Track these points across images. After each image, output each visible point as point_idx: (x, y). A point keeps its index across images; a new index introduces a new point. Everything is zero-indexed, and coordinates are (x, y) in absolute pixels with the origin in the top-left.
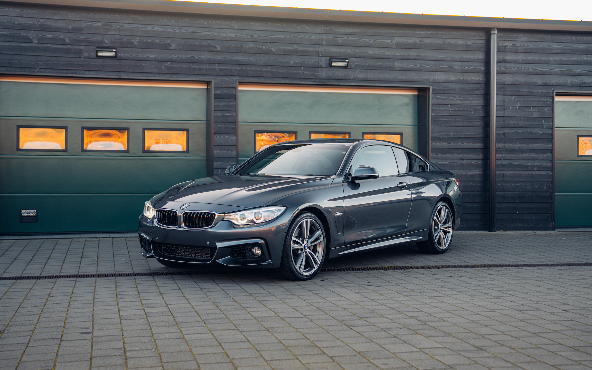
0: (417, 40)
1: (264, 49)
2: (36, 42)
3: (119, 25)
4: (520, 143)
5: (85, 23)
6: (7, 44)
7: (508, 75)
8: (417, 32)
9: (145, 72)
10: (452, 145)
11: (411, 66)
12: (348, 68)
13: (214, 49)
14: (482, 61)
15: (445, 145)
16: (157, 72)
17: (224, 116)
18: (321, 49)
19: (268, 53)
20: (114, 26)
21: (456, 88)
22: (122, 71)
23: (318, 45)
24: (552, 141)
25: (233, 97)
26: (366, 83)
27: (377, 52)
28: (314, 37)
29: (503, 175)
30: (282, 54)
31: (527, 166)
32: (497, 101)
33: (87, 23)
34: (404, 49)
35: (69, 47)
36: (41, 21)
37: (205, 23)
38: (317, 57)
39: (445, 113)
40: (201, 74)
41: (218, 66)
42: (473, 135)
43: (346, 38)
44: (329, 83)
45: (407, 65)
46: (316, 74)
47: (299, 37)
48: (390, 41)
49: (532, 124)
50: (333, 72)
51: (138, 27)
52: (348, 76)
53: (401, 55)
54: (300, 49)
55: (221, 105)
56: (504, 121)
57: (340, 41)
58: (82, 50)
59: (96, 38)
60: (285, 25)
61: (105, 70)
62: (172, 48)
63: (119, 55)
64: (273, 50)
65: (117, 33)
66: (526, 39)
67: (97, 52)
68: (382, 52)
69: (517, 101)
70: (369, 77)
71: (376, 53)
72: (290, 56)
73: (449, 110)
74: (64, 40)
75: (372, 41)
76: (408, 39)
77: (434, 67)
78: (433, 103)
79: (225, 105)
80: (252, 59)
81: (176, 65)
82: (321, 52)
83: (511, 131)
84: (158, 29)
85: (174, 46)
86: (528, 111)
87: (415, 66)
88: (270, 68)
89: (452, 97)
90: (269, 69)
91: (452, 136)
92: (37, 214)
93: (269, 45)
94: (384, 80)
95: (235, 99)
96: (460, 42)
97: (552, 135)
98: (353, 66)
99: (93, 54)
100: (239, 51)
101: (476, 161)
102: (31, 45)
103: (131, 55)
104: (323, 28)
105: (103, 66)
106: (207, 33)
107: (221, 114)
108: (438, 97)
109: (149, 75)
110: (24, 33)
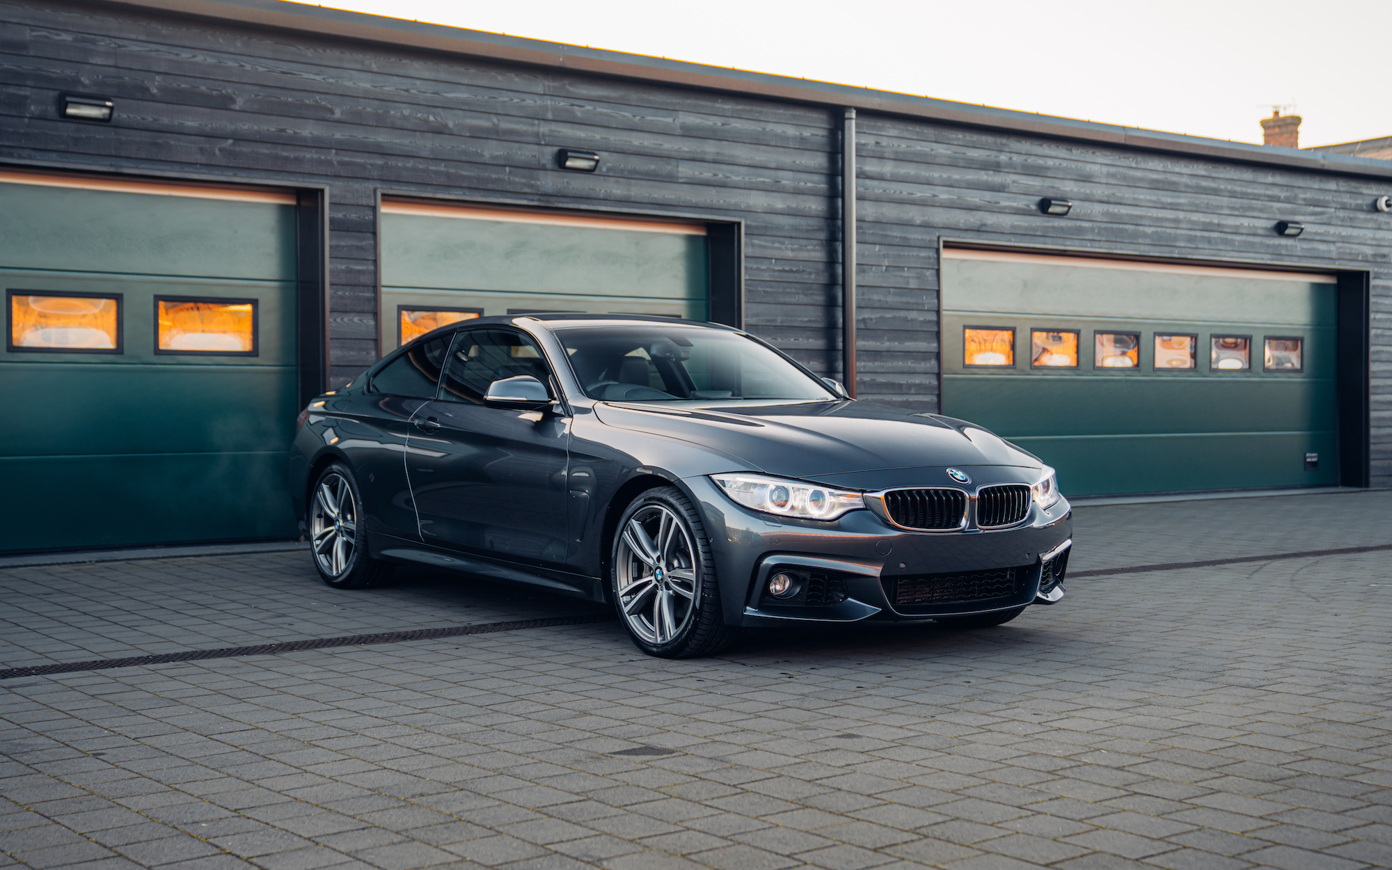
0: (718, 122)
1: (432, 122)
3: (115, 43)
4: (889, 340)
5: (32, 30)
7: (870, 202)
8: (717, 105)
9: (176, 160)
10: (780, 342)
11: (707, 175)
12: (596, 172)
13: (328, 116)
14: (822, 171)
16: (204, 162)
17: (349, 271)
18: (544, 129)
19: (439, 131)
20: (103, 44)
21: (785, 225)
22: (123, 154)
23: (538, 119)
24: (938, 335)
25: (371, 229)
26: (627, 207)
27: (646, 141)
28: (529, 102)
30: (468, 134)
31: (901, 386)
33: (38, 31)
34: (694, 139)
37: (308, 52)
38: (536, 147)
39: (766, 276)
40: (302, 171)
42: (810, 321)
43: (591, 108)
44: (560, 206)
45: (701, 174)
46: (533, 182)
47: (501, 99)
48: (670, 120)
49: (908, 303)
50: (566, 180)
51: (158, 51)
52: (594, 190)
53: (690, 152)
54: (505, 125)
55: (343, 247)
57: (579, 114)
58: (26, 97)
59: (59, 71)
60: (472, 71)
61: (81, 151)
62: (237, 108)
63: (115, 114)
64: (451, 124)
65: (111, 62)
66: (896, 132)
67: (65, 105)
68: (655, 142)
69: (884, 255)
70: (633, 194)
71: (646, 143)
72: (482, 141)
73: (774, 271)
75: (638, 118)
76: (702, 118)
77: (747, 179)
78: (748, 255)
79: (352, 246)
80: (406, 141)
81: (245, 148)
82: (544, 135)
83: (875, 315)
84: (205, 60)
85: (242, 102)
86: (901, 276)
87: (714, 175)
88: (443, 165)
89: (779, 242)
91: (779, 324)
93: (442, 114)
94: (661, 202)
95: (371, 234)
96: (791, 131)
97: (938, 323)
99: (54, 111)
100: (381, 122)
103: (143, 119)
104: (546, 83)
105: (76, 141)
106: (312, 77)
107: (343, 267)
108: (756, 242)
109: (186, 169)
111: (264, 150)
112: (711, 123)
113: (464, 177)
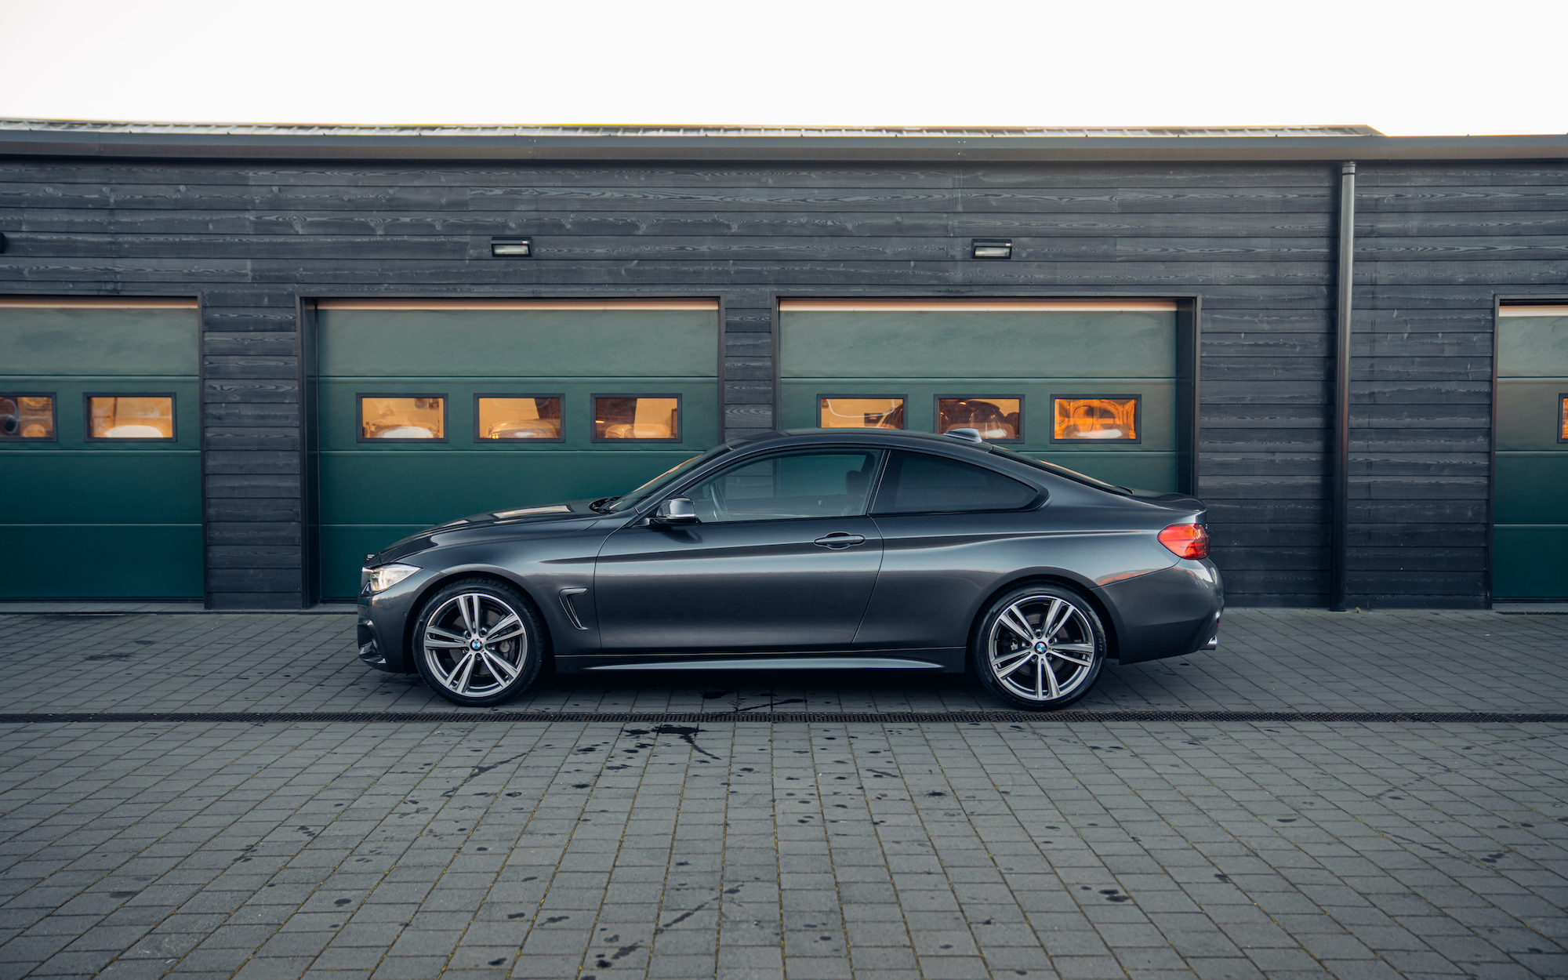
0: (1170, 195)
1: (831, 226)
2: (382, 233)
3: (537, 192)
4: (1410, 416)
5: (472, 190)
6: (329, 240)
7: (1382, 263)
8: (1168, 177)
9: (588, 282)
10: (1249, 421)
11: (1154, 251)
12: (1012, 259)
13: (726, 231)
14: (1321, 234)
15: (1231, 421)
16: (611, 282)
17: (747, 367)
18: (954, 222)
19: (838, 233)
20: (527, 193)
21: (1259, 297)
22: (542, 282)
23: (946, 212)
24: (1490, 409)
25: (766, 328)
27: (1077, 223)
28: (937, 196)
29: (1369, 486)
30: (868, 234)
31: (1428, 466)
32: (1353, 322)
33: (476, 190)
34: (1138, 215)
35: (443, 239)
36: (391, 191)
37: (707, 177)
38: (945, 240)
39: (1232, 352)
40: (700, 282)
41: (734, 264)
42: (1297, 398)
43: (1009, 196)
44: (970, 294)
45: (1146, 250)
46: (941, 274)
47: (904, 197)
48: (1106, 198)
49: (1441, 373)
50: (978, 269)
51: (572, 193)
52: (1011, 276)
53: (1132, 229)
54: (908, 221)
55: (739, 346)
56: (1372, 366)
57: (994, 204)
58: (466, 244)
59: (492, 220)
60: (874, 174)
61: (508, 282)
62: (641, 233)
63: (535, 250)
64: (850, 226)
65: (533, 207)
66: (1428, 181)
67: (493, 246)
68: (1088, 222)
69: (1405, 321)
70: (1058, 277)
71: (1075, 225)
72: (884, 239)
73: (1243, 346)
74: (433, 227)
75: (1065, 200)
76: (1148, 193)
77: (1207, 250)
78: (1205, 330)
79: (748, 345)
80: (803, 247)
81: (649, 267)
82: (953, 228)
83: (1389, 389)
84: (613, 195)
85: (645, 227)
86: (1432, 343)
87: (1163, 250)
88: (842, 265)
89: (1249, 315)
90: (841, 268)
91: (1249, 403)
93: (841, 218)
94: (1094, 283)
95: (771, 332)
96: (1269, 195)
97: (1490, 395)
98: (1024, 255)
99: (487, 252)
100: (778, 231)
101: (1305, 457)
102: (373, 239)
103: (559, 251)
104: (956, 177)
105: (506, 274)
106: (711, 198)
107: (740, 364)
108: (1218, 316)
109: (596, 289)
110: (359, 218)
111: (665, 267)
112: (1159, 197)
113: (864, 274)
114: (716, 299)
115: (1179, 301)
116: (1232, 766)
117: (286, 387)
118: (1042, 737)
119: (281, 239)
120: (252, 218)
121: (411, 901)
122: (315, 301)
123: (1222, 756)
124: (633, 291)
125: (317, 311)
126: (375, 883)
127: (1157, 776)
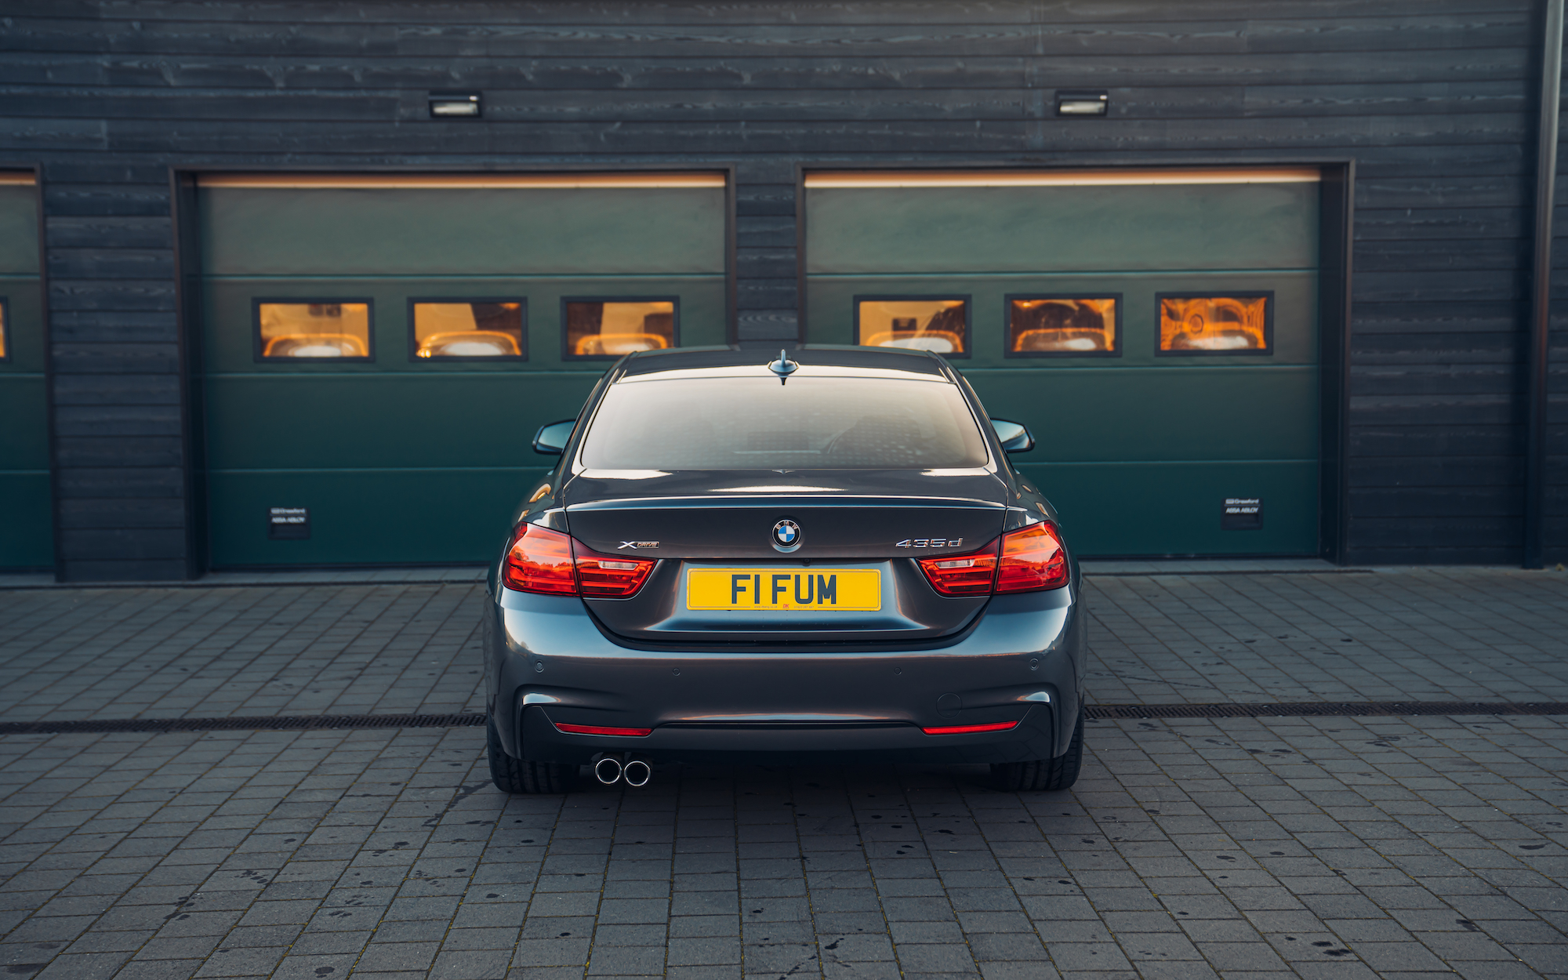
0: (1315, 27)
1: (872, 75)
2: (282, 85)
3: (487, 31)
5: (401, 29)
6: (212, 95)
8: (1314, 4)
9: (557, 150)
10: (1416, 324)
11: (1293, 102)
12: (1109, 116)
13: (735, 82)
14: (1516, 76)
15: (1393, 324)
16: (587, 150)
17: (764, 262)
18: (1032, 68)
19: (883, 85)
20: (474, 33)
21: (1431, 161)
22: (496, 151)
23: (1022, 56)
25: (789, 211)
26: (1156, 156)
27: (1193, 67)
28: (1010, 34)
30: (920, 86)
32: (1557, 192)
33: (406, 29)
34: (1273, 56)
35: (364, 94)
36: (293, 29)
38: (1021, 92)
39: (1395, 234)
40: (701, 150)
41: (746, 126)
42: (1480, 293)
43: (1104, 33)
44: (1054, 163)
45: (1282, 102)
46: (1015, 137)
47: (968, 37)
48: (1231, 34)
50: (1064, 130)
51: (534, 33)
52: (1106, 138)
53: (1265, 74)
54: (973, 68)
55: (754, 234)
57: (1085, 43)
58: (396, 100)
59: (428, 68)
60: (928, 5)
61: (453, 151)
62: (624, 85)
63: (488, 109)
64: (897, 76)
65: (482, 52)
67: (432, 104)
68: (1207, 66)
70: (1168, 138)
71: (1191, 70)
72: (941, 92)
73: (1410, 226)
74: (351, 77)
75: (1178, 37)
76: (1287, 26)
77: (1363, 101)
78: (1360, 206)
79: (766, 232)
80: (836, 103)
81: (636, 131)
82: (1031, 76)
84: (587, 35)
85: (630, 78)
87: (1305, 101)
88: (887, 126)
89: (1419, 185)
90: (886, 130)
91: (1417, 300)
92: (308, 516)
93: (885, 64)
94: (1214, 146)
95: (794, 215)
96: (1448, 24)
98: (1124, 110)
99: (422, 112)
100: (803, 83)
101: (1491, 368)
102: (271, 93)
103: (518, 110)
104: (1036, 8)
105: (448, 140)
106: (715, 39)
107: (755, 258)
108: (1377, 187)
109: (567, 160)
110: (252, 65)
111: (658, 131)
112: (1301, 30)
113: (915, 138)
114: (724, 173)
115: (1323, 168)
116: (1441, 774)
117: (159, 290)
118: (1182, 737)
119: (145, 93)
120: (106, 64)
121: (414, 968)
122: (194, 175)
123: (1424, 760)
124: (615, 162)
125: (196, 189)
126: (362, 945)
127: (1345, 788)
